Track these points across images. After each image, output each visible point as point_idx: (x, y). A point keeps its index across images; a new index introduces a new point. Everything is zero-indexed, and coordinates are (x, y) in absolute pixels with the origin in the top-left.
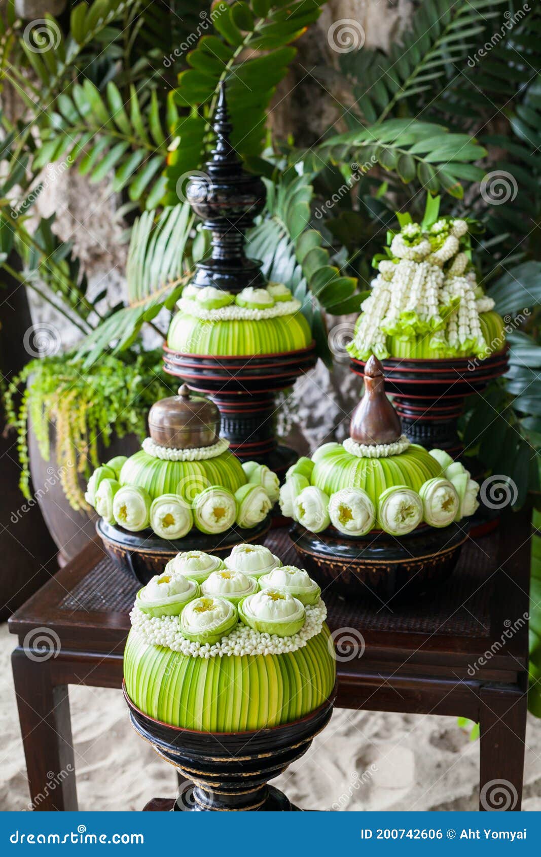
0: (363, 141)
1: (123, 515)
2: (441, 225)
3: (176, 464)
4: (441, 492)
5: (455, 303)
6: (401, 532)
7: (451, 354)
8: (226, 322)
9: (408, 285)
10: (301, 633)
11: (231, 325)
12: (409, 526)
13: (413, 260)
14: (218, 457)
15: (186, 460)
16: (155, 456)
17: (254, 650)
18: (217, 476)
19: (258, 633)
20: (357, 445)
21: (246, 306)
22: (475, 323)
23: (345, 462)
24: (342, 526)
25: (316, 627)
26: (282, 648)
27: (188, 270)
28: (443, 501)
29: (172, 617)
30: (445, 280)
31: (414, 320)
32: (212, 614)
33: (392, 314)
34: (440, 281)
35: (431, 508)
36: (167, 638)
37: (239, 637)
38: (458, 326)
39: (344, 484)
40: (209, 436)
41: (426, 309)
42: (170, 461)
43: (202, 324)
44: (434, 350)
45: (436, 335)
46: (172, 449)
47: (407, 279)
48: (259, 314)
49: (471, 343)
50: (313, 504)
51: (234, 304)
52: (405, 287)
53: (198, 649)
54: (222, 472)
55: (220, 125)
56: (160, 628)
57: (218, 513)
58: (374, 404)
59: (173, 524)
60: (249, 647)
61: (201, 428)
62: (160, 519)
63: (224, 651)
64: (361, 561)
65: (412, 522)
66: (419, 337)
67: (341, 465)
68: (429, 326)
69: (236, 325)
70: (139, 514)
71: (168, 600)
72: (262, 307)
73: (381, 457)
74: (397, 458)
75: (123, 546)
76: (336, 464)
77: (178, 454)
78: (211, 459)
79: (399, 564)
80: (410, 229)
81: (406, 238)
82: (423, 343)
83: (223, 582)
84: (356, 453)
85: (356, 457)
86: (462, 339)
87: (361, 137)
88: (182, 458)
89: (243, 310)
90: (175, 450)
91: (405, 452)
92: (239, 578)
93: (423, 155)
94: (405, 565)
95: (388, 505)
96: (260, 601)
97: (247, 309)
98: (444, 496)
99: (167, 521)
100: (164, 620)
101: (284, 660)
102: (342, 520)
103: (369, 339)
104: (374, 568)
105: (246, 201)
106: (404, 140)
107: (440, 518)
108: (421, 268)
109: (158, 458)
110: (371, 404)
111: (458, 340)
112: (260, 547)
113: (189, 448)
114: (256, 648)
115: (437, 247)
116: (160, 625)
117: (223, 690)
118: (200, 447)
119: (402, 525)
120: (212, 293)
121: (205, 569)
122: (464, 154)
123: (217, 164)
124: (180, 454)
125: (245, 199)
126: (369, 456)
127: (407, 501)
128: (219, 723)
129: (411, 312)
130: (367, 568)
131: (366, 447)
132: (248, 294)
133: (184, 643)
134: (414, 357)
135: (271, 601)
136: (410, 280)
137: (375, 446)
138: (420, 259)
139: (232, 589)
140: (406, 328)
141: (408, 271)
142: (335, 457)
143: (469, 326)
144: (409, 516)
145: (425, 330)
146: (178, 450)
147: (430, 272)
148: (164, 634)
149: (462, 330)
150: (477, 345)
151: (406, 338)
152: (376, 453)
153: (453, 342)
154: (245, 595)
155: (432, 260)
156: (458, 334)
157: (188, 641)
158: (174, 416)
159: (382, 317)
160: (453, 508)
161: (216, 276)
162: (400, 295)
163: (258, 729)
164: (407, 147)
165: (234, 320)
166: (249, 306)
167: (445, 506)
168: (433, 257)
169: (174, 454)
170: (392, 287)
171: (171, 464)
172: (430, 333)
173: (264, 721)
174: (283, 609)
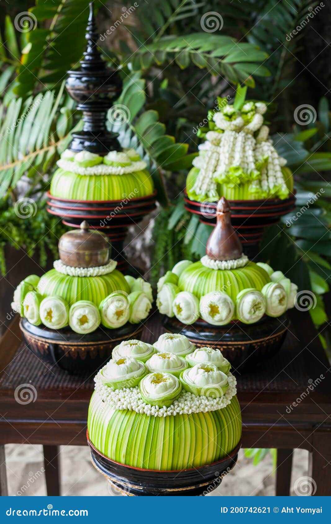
0: (174, 48)
1: (49, 317)
2: (248, 106)
3: (83, 279)
4: (278, 292)
5: (266, 161)
6: (252, 322)
7: (264, 196)
8: (98, 176)
9: (232, 148)
10: (226, 395)
11: (102, 178)
12: (258, 317)
13: (234, 130)
14: (111, 273)
15: (90, 276)
16: (66, 273)
17: (198, 409)
18: (113, 286)
19: (198, 397)
20: (213, 261)
21: (112, 164)
22: (279, 174)
23: (207, 273)
24: (211, 318)
25: (233, 390)
26: (216, 406)
27: (53, 140)
28: (279, 299)
29: (131, 389)
30: (256, 144)
31: (239, 172)
32: (166, 384)
33: (222, 169)
34: (253, 145)
35: (271, 303)
36: (132, 404)
37: (186, 400)
38: (268, 176)
39: (208, 288)
40: (104, 258)
41: (246, 165)
42: (78, 276)
43: (81, 178)
44: (252, 193)
45: (253, 183)
46: (80, 268)
47: (231, 144)
48: (122, 171)
49: (278, 189)
50: (188, 304)
51: (102, 163)
52: (230, 149)
53: (158, 411)
54: (116, 283)
55: (90, 34)
56: (124, 397)
57: (119, 314)
58: (224, 232)
59: (87, 322)
60: (195, 407)
61: (99, 252)
62: (78, 319)
63: (177, 411)
64: (225, 343)
65: (259, 314)
66: (242, 184)
67: (204, 275)
68: (249, 176)
69: (106, 179)
70: (61, 316)
71: (128, 376)
72: (124, 165)
73: (231, 269)
74: (243, 270)
75: (47, 340)
76: (200, 275)
77: (85, 271)
78: (107, 275)
79: (251, 344)
80: (228, 109)
81: (226, 115)
82: (243, 189)
83: (164, 362)
84: (213, 267)
85: (213, 269)
86: (271, 186)
87: (172, 45)
88: (87, 274)
89: (111, 167)
90: (82, 268)
91: (246, 265)
92: (174, 357)
93: (222, 58)
94: (254, 345)
95: (243, 302)
96: (197, 373)
97: (113, 166)
98: (280, 295)
99: (83, 320)
100: (125, 391)
101: (216, 415)
102: (211, 314)
103: (205, 187)
104: (233, 347)
105: (109, 89)
106: (206, 47)
107: (277, 310)
108: (240, 137)
109: (68, 275)
110: (222, 232)
111: (268, 187)
112: (179, 335)
113: (92, 267)
114: (198, 408)
115: (247, 122)
116: (124, 395)
117: (177, 439)
118: (99, 266)
119: (253, 317)
120: (87, 156)
121: (144, 353)
122: (252, 57)
123: (88, 62)
124: (86, 272)
125: (109, 87)
126: (223, 268)
127: (257, 299)
128: (174, 464)
129: (237, 167)
130: (228, 348)
131: (220, 262)
132: (112, 156)
133: (146, 407)
134: (237, 198)
135: (206, 373)
136: (234, 145)
137: (226, 261)
138: (238, 130)
139: (172, 366)
140: (233, 178)
141: (232, 139)
142: (197, 270)
143: (275, 176)
144: (258, 309)
145: (247, 179)
146: (84, 268)
147: (247, 139)
148: (129, 402)
149: (271, 179)
150: (281, 190)
151: (232, 185)
152: (228, 266)
153: (265, 188)
154: (181, 369)
155: (246, 131)
156: (268, 182)
157: (149, 406)
158: (79, 244)
159: (214, 171)
160: (284, 302)
161: (87, 144)
162: (227, 155)
163: (200, 465)
164: (209, 52)
165: (104, 175)
166: (115, 164)
167: (281, 301)
168: (246, 128)
169: (82, 271)
170: (221, 150)
171: (80, 279)
172: (249, 182)
173: (204, 459)
174: (215, 378)
